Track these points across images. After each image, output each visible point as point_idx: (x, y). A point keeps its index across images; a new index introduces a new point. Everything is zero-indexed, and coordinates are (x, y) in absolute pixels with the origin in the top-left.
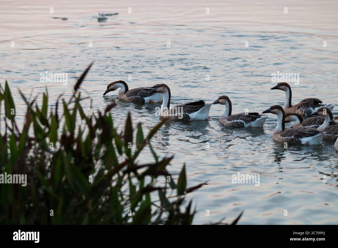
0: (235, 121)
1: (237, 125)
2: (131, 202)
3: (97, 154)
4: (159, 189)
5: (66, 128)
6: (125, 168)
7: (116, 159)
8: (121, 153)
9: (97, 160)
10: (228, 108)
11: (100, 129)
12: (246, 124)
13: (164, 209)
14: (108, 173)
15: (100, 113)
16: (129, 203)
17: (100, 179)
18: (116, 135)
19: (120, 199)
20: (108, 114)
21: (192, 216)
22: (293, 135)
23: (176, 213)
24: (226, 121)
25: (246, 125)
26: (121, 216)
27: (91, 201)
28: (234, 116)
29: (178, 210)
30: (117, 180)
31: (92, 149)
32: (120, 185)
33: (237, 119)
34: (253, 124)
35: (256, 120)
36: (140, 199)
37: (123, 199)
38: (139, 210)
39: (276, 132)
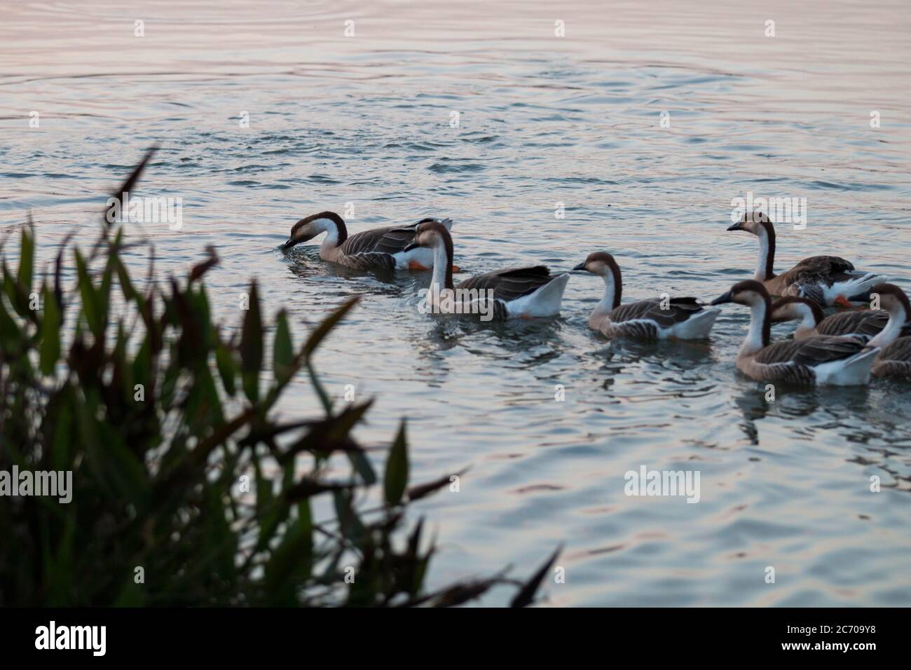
0: (632, 322)
1: (638, 332)
2: (259, 524)
3: (168, 395)
4: (336, 488)
5: (85, 325)
6: (244, 431)
7: (218, 409)
8: (231, 391)
9: (167, 410)
10: (612, 286)
11: (175, 327)
12: (664, 328)
13: (349, 542)
14: (198, 446)
15: (174, 284)
16: (254, 527)
17: (177, 462)
18: (217, 344)
19: (229, 514)
20: (196, 287)
21: (425, 561)
22: (792, 358)
23: (379, 554)
24: (609, 323)
25: (663, 333)
26: (232, 561)
27: (150, 523)
28: (629, 308)
29: (386, 545)
30: (221, 466)
31: (155, 381)
32: (229, 479)
33: (639, 317)
34: (682, 329)
35: (687, 318)
36: (284, 516)
37: (237, 517)
38: (281, 546)
39: (746, 351)
